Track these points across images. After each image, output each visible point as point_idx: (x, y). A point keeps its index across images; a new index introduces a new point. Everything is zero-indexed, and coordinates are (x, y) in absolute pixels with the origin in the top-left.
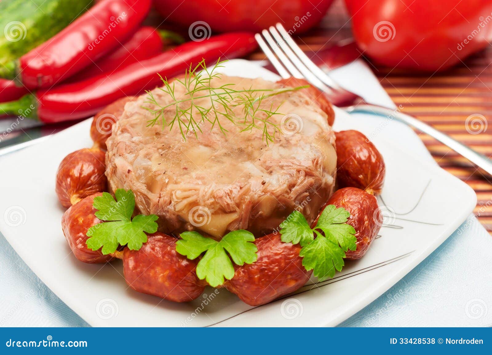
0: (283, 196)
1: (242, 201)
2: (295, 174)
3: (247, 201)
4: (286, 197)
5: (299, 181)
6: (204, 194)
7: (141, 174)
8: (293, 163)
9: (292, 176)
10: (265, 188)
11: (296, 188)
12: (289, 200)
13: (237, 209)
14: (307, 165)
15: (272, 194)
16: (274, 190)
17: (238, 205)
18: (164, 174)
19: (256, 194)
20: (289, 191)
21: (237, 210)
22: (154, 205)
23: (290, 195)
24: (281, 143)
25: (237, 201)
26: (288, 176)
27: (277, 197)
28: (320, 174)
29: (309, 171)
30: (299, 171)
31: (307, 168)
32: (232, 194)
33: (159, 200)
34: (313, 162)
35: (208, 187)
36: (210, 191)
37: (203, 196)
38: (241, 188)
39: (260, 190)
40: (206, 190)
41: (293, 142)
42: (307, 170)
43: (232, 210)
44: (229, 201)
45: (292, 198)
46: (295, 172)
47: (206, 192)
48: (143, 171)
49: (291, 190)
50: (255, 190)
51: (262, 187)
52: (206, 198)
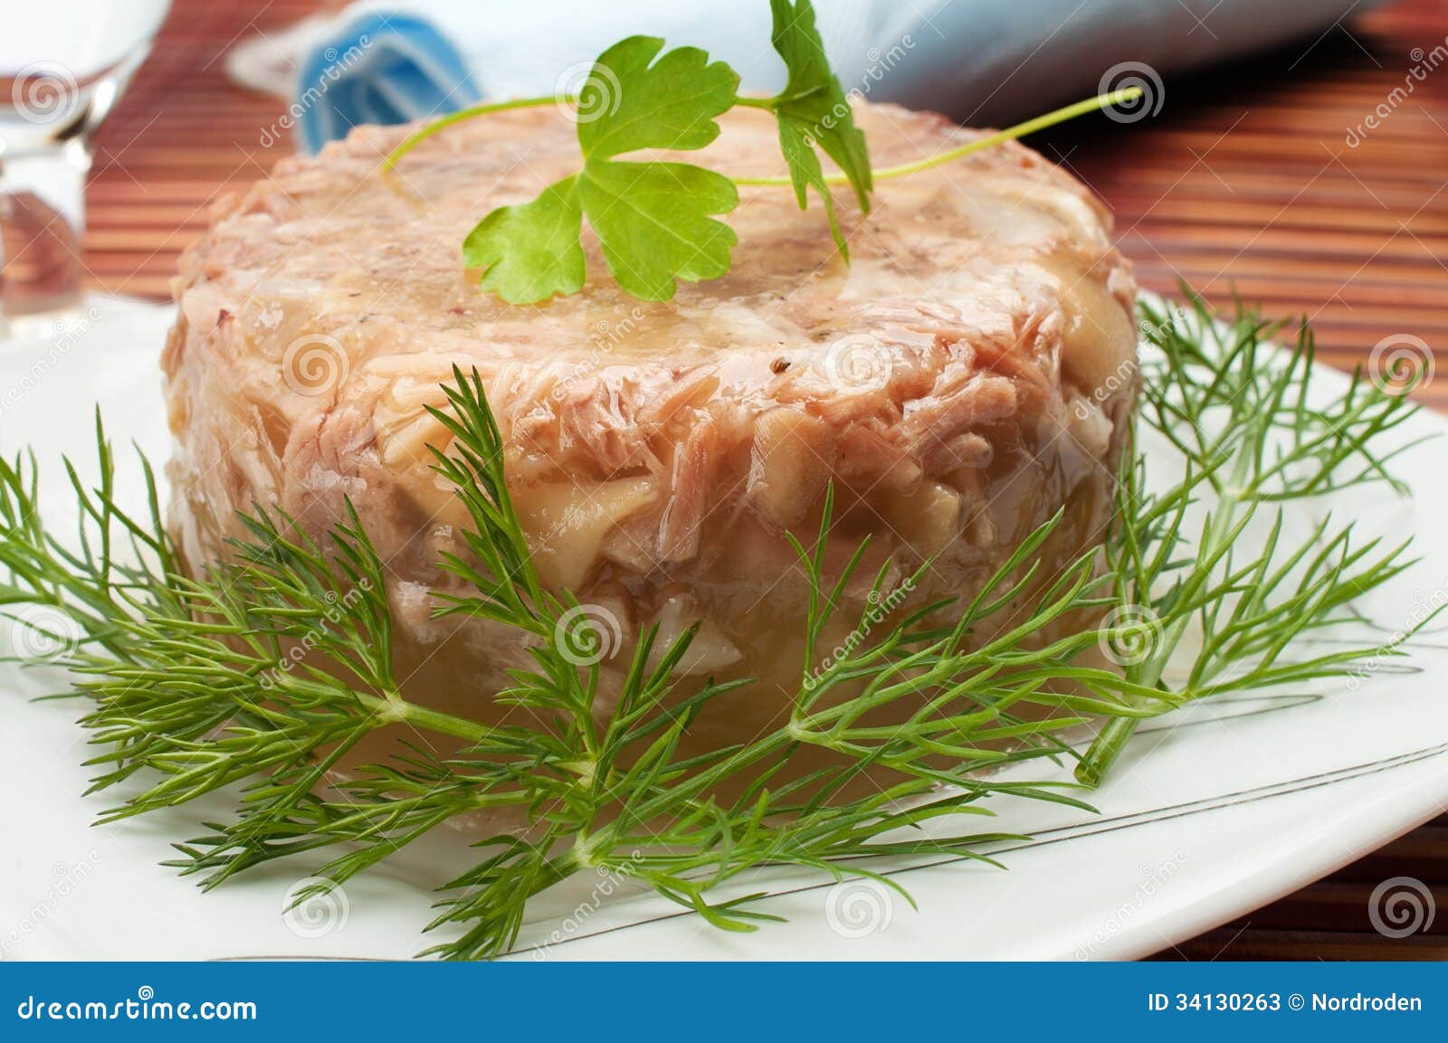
0: (868, 425)
1: (678, 429)
2: (926, 350)
3: (697, 430)
4: (878, 434)
5: (945, 378)
6: (514, 390)
7: (268, 324)
8: (925, 314)
9: (914, 355)
10: (785, 385)
11: (931, 403)
12: (889, 446)
13: (652, 462)
14: (988, 329)
15: (814, 409)
16: (826, 396)
17: (658, 444)
18: (362, 322)
19: (739, 403)
20: (893, 409)
21: (649, 465)
22: (303, 446)
23: (897, 427)
24: (893, 259)
25: (656, 427)
26: (898, 353)
27: (839, 426)
28: (1047, 375)
29: (994, 350)
30: (944, 342)
31: (985, 337)
32: (636, 395)
33: (324, 420)
34: (1018, 323)
35: (536, 366)
36: (541, 379)
37: (508, 397)
38: (677, 376)
39: (762, 390)
40: (524, 376)
41: (941, 261)
42: (986, 345)
43: (627, 462)
44: (618, 423)
45: (906, 441)
46: (927, 343)
47: (522, 384)
48: (279, 316)
49: (902, 407)
50: (738, 388)
51: (769, 381)
52: (520, 404)
